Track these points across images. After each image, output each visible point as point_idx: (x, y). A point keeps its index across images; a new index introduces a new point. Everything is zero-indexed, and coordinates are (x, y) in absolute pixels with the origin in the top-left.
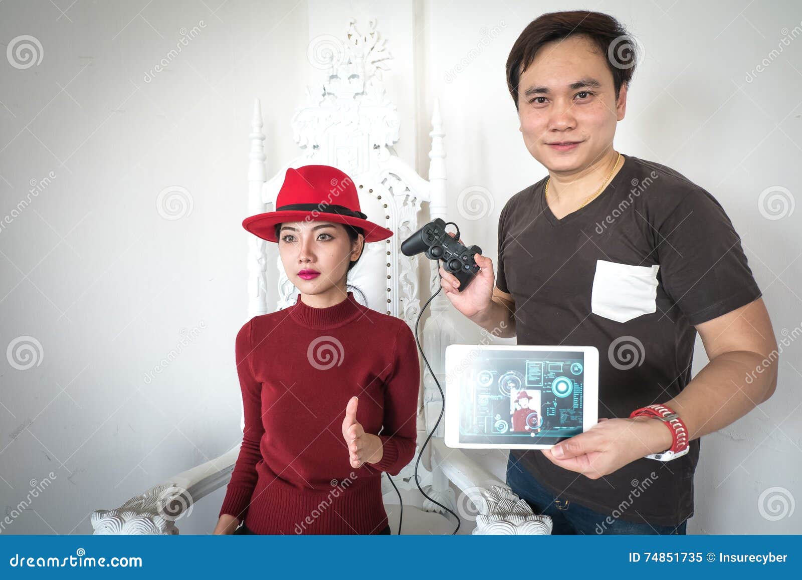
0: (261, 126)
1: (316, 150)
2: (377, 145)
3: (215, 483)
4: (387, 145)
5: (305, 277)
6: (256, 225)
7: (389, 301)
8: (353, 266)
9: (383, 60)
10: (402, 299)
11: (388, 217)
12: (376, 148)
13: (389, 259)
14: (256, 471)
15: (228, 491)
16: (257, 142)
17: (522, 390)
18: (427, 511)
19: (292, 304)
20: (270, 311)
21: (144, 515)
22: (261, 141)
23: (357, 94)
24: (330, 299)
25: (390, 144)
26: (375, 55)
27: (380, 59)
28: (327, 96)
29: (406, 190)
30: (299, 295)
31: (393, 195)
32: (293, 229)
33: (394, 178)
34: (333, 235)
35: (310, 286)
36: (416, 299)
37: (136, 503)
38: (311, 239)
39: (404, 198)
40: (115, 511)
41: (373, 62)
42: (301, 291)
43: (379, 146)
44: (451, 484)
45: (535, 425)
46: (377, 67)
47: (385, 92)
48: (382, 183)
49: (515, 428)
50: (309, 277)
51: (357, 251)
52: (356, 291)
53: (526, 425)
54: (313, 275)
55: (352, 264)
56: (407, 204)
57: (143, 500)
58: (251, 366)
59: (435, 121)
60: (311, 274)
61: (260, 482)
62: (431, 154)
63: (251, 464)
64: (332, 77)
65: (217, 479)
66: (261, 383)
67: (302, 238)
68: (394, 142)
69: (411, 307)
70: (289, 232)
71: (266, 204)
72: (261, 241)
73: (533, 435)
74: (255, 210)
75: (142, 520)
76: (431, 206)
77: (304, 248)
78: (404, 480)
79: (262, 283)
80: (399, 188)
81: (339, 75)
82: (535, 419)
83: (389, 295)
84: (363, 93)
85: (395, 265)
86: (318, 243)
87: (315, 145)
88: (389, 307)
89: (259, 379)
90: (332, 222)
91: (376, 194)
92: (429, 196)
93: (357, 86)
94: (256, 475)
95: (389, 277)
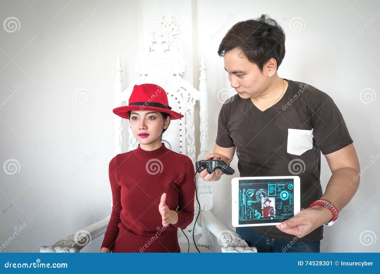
0: (121, 66)
1: (147, 77)
2: (175, 74)
3: (99, 233)
4: (179, 74)
5: (142, 136)
6: (119, 111)
7: (181, 147)
8: (165, 131)
9: (178, 34)
10: (187, 146)
11: (180, 108)
12: (175, 76)
13: (181, 127)
14: (118, 227)
15: (105, 236)
16: (119, 73)
17: (267, 198)
18: (200, 246)
19: (135, 149)
20: (125, 152)
21: (65, 248)
22: (121, 72)
23: (165, 50)
24: (154, 146)
25: (181, 74)
26: (174, 33)
27: (176, 34)
28: (151, 51)
29: (189, 95)
30: (139, 144)
31: (183, 97)
32: (137, 114)
33: (183, 90)
34: (156, 117)
35: (144, 140)
36: (193, 146)
37: (61, 242)
38: (145, 118)
39: (188, 99)
40: (51, 246)
41: (173, 36)
42: (140, 143)
43: (176, 75)
44: (211, 233)
45: (273, 214)
46: (175, 38)
47: (178, 49)
48: (177, 92)
49: (264, 216)
50: (144, 136)
51: (167, 124)
52: (166, 142)
53: (269, 214)
54: (146, 136)
55: (164, 130)
56: (189, 101)
57: (65, 241)
58: (116, 178)
59: (202, 63)
60: (145, 135)
61: (120, 232)
62: (200, 78)
63: (116, 223)
64: (154, 43)
65: (99, 231)
66: (121, 186)
67: (141, 118)
68: (183, 73)
69: (191, 150)
70: (135, 115)
71: (123, 102)
72: (121, 118)
73: (272, 218)
74: (119, 105)
75: (64, 250)
76: (200, 102)
77: (142, 123)
78: (189, 231)
79: (121, 138)
80: (185, 94)
81: (157, 42)
82: (273, 211)
83: (181, 144)
84: (168, 50)
85: (184, 130)
86: (149, 121)
87: (146, 74)
88: (181, 150)
89: (120, 184)
90: (155, 111)
91: (174, 97)
92: (199, 98)
93: (165, 46)
94: (118, 229)
95: (181, 136)
